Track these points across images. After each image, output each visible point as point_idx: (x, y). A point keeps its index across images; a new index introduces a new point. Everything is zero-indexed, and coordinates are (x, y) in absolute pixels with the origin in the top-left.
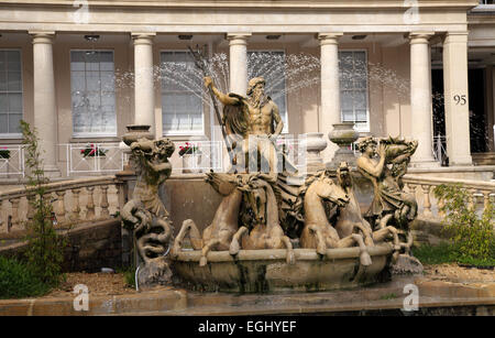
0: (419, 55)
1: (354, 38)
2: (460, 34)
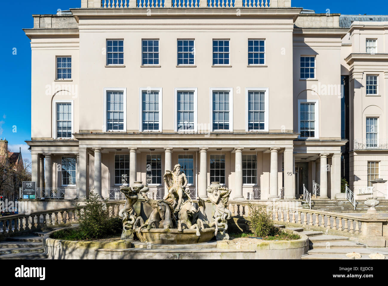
0: (274, 156)
1: (251, 149)
2: (290, 148)
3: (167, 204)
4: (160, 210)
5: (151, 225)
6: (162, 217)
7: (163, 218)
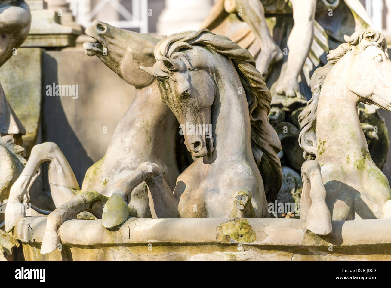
3: (226, 56)
4: (185, 96)
5: (127, 198)
6: (197, 144)
7: (202, 150)
